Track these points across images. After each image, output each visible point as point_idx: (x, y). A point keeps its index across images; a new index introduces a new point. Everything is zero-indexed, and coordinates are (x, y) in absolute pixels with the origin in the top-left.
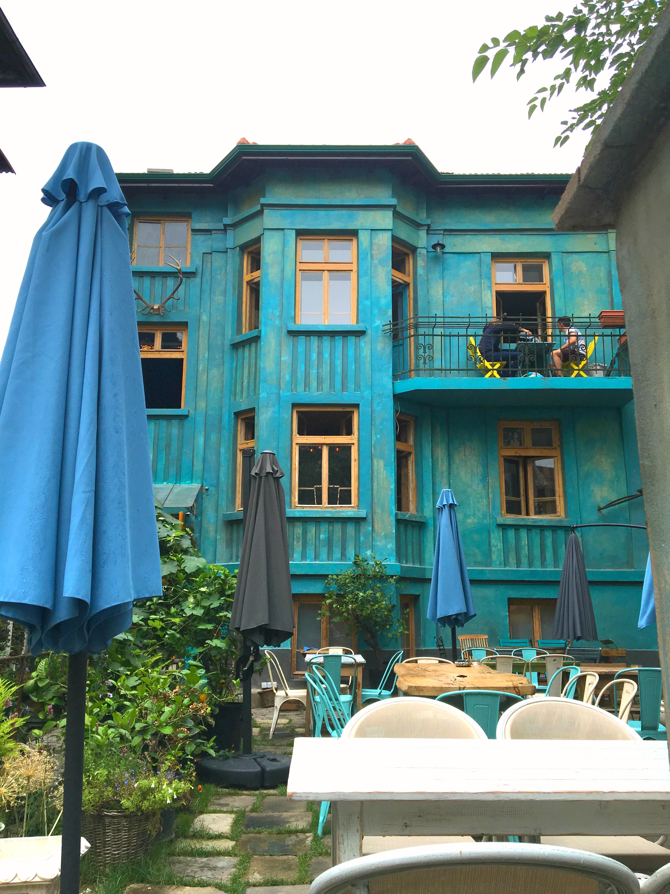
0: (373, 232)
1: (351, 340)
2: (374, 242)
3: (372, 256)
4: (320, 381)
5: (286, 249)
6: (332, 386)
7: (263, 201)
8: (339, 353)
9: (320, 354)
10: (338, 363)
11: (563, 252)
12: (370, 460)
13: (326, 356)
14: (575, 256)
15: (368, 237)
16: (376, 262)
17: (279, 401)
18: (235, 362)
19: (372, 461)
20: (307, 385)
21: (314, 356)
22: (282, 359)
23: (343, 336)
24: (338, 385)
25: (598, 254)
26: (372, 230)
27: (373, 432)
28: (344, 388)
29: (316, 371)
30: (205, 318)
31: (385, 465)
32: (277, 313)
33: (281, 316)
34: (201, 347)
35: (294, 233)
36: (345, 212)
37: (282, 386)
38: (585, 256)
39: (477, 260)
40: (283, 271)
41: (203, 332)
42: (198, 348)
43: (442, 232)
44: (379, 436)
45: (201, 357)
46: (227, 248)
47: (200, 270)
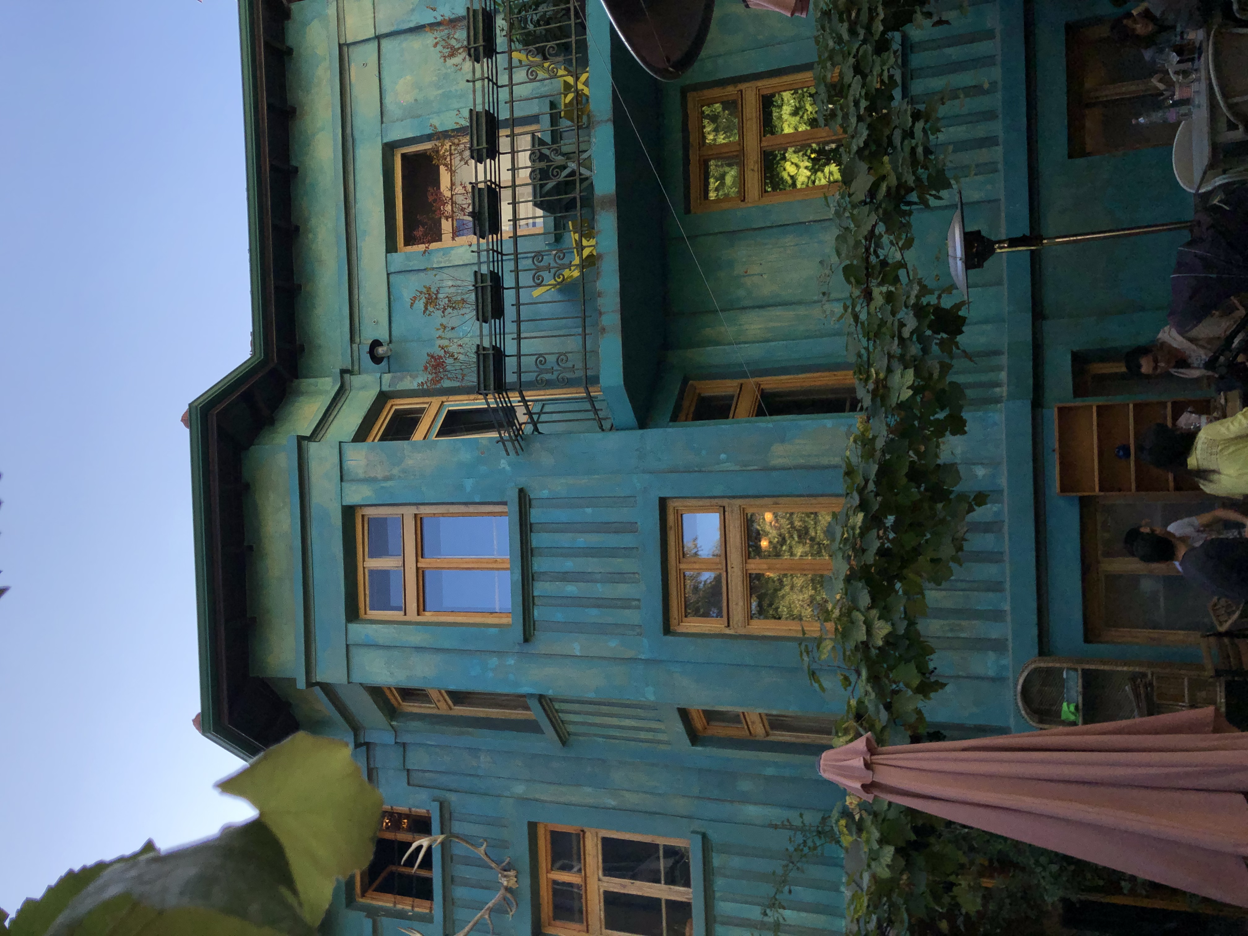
0: (345, 478)
1: (536, 515)
2: (361, 475)
3: (387, 479)
4: (618, 577)
5: (381, 642)
6: (627, 552)
7: (301, 684)
8: (564, 540)
9: (565, 577)
10: (583, 540)
11: (382, 122)
12: (774, 474)
13: (569, 565)
14: (388, 100)
15: (354, 487)
16: (395, 471)
17: (661, 661)
18: (596, 738)
19: (774, 469)
20: (625, 603)
21: (571, 589)
22: (578, 654)
23: (531, 531)
24: (626, 540)
25: (382, 57)
26: (342, 479)
27: (717, 468)
28: (630, 528)
29: (599, 585)
30: (519, 789)
31: (783, 441)
32: (494, 661)
33: (500, 654)
34: (574, 799)
35: (353, 627)
36: (314, 532)
37: (630, 654)
38: (386, 81)
39: (401, 277)
40: (419, 649)
41: (546, 793)
42: (574, 805)
43: (355, 346)
44: (723, 456)
45: (590, 801)
46: (396, 743)
47: (437, 793)
